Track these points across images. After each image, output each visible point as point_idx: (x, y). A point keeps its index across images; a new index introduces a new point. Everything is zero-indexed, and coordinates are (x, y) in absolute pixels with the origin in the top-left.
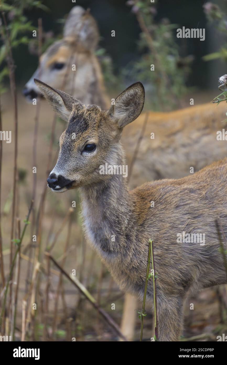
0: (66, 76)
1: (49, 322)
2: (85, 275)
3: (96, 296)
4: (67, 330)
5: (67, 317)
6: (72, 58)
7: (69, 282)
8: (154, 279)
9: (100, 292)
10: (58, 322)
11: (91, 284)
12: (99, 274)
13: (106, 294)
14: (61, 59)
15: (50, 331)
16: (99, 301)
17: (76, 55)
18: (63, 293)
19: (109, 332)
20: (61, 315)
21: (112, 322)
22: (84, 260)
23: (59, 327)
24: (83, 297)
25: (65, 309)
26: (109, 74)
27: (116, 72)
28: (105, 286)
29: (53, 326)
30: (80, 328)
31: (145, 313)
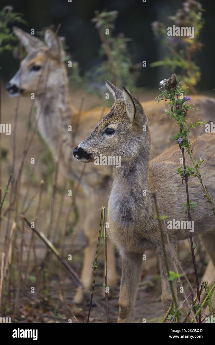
0: (41, 76)
1: (23, 269)
2: (52, 233)
3: (60, 250)
4: (37, 276)
5: (37, 266)
6: (46, 62)
7: (39, 239)
8: (105, 239)
9: (64, 247)
10: (30, 270)
11: (56, 240)
12: (63, 233)
13: (68, 249)
14: (38, 63)
15: (23, 276)
16: (62, 254)
17: (49, 60)
18: (34, 247)
19: (70, 278)
20: (32, 265)
21: (72, 271)
22: (52, 222)
23: (31, 274)
24: (50, 250)
25: (36, 259)
26: (76, 76)
27: (82, 74)
28: (68, 242)
29: (25, 272)
30: (47, 275)
31: (97, 265)
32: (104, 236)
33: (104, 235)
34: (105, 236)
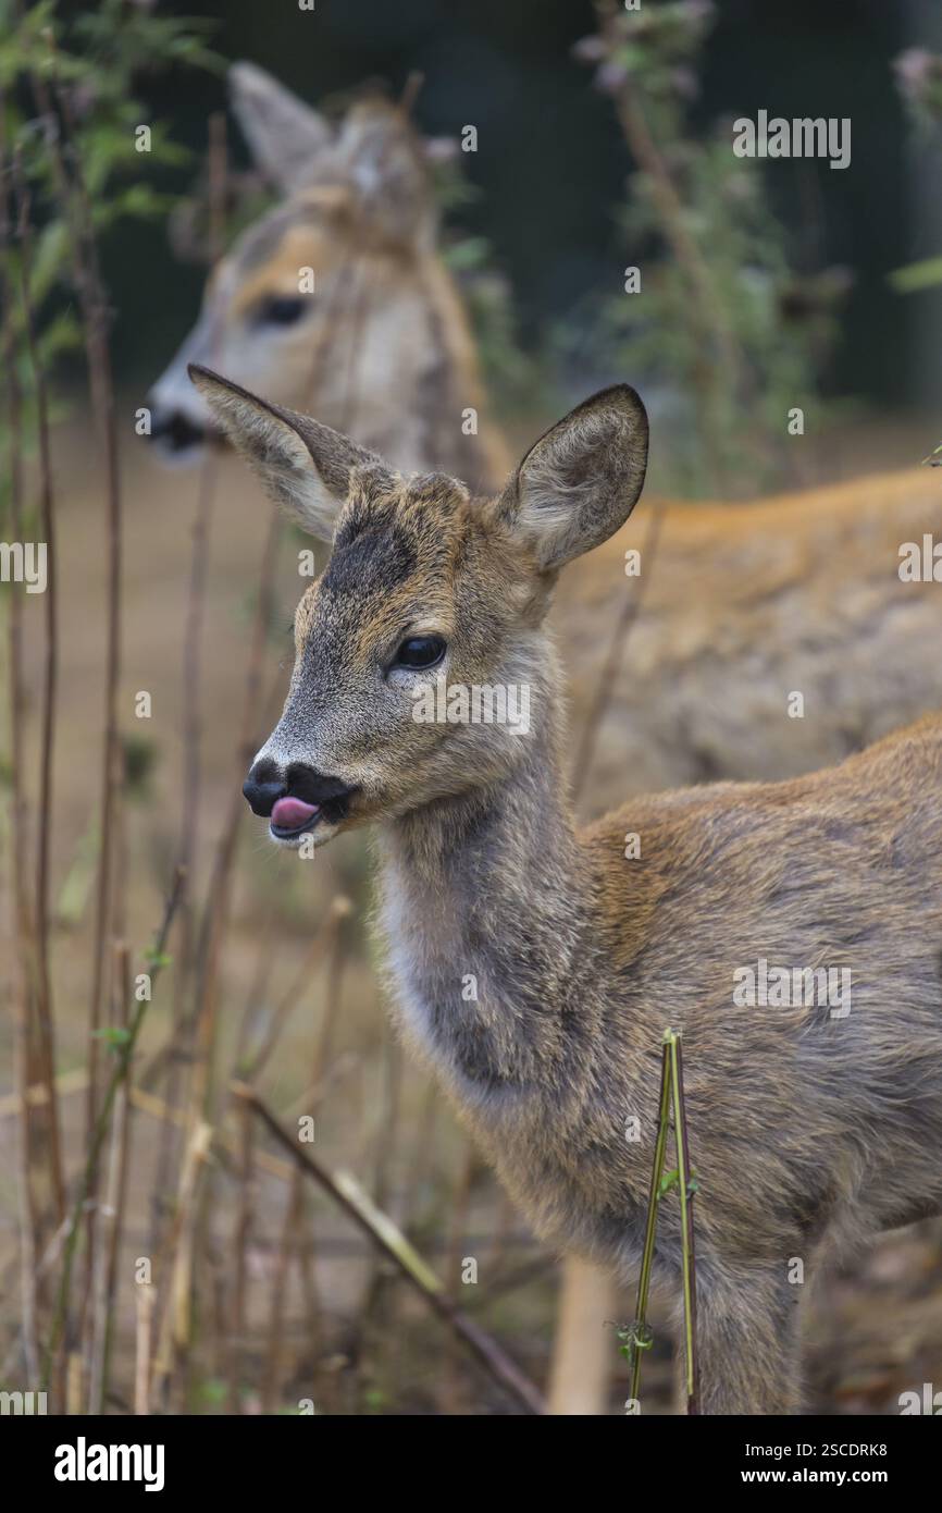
2: (399, 1176)
3: (444, 1265)
5: (323, 1353)
7: (332, 1207)
8: (684, 1198)
10: (285, 1372)
11: (422, 1215)
13: (483, 1258)
16: (451, 1286)
18: (307, 1253)
20: (296, 1344)
21: (508, 1371)
23: (291, 1394)
24: (388, 1268)
25: (315, 1316)
26: (501, 348)
27: (528, 339)
28: (481, 1222)
29: (264, 1388)
30: (375, 1396)
31: (647, 1336)
32: (677, 1184)
33: (678, 1179)
34: (687, 1182)
